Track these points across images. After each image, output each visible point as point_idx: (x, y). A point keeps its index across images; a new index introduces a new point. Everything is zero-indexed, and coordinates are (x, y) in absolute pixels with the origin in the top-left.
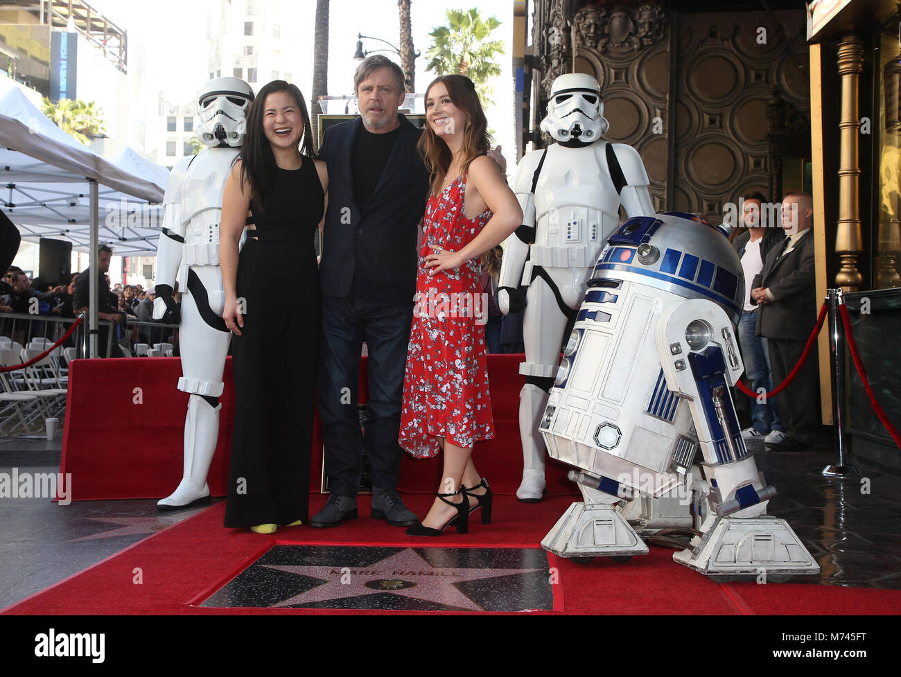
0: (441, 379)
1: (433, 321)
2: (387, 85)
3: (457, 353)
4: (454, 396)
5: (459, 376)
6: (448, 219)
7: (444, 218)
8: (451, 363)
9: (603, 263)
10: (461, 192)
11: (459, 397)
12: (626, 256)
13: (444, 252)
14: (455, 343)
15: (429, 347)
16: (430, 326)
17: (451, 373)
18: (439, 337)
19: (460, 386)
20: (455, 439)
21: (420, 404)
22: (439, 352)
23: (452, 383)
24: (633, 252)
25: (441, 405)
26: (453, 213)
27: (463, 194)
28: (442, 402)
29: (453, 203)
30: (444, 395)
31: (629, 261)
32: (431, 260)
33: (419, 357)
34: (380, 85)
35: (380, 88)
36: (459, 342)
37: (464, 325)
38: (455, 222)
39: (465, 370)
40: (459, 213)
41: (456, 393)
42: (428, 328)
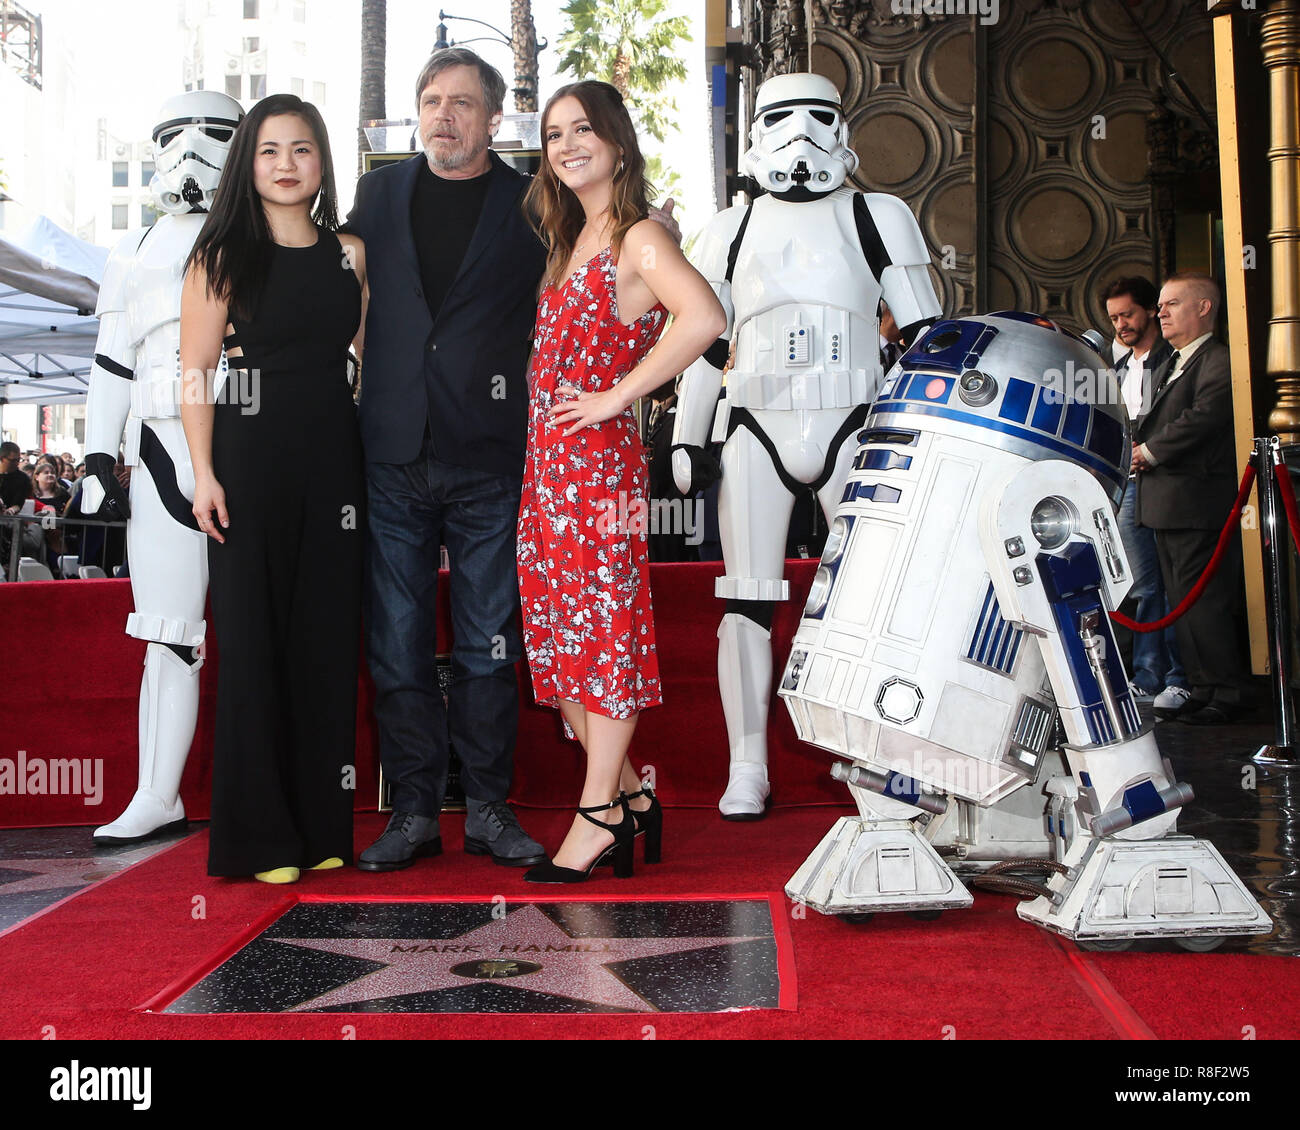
0: (572, 602)
1: (558, 502)
2: (465, 95)
3: (601, 556)
4: (598, 631)
5: (606, 596)
6: (582, 324)
7: (576, 322)
9: (892, 400)
10: (608, 279)
11: (608, 631)
12: (936, 388)
15: (551, 546)
16: (553, 510)
17: (592, 590)
18: (568, 528)
19: (610, 611)
20: (603, 705)
21: (531, 648)
22: (570, 556)
23: (595, 608)
24: (949, 382)
25: (573, 647)
26: (591, 314)
27: (612, 284)
28: (574, 642)
29: (591, 297)
30: (578, 629)
31: (943, 399)
33: (534, 564)
34: (454, 93)
35: (454, 100)
39: (614, 585)
41: (604, 625)
42: (550, 513)
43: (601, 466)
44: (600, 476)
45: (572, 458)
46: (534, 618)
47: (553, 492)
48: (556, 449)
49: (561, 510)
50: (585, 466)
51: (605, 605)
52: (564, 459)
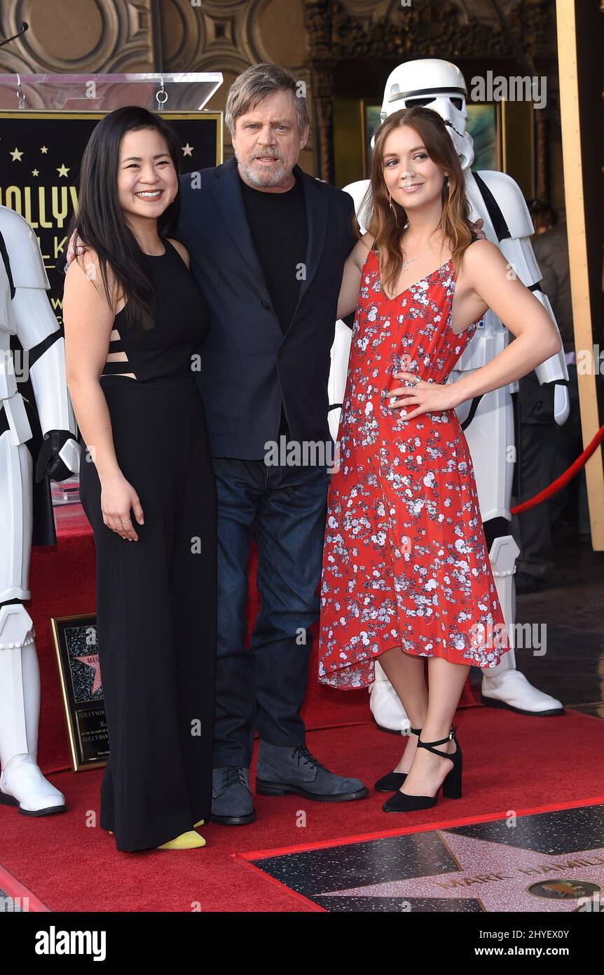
0: (423, 571)
1: (415, 488)
2: (284, 121)
3: (458, 531)
4: (457, 593)
5: (463, 564)
6: (427, 334)
7: (422, 332)
8: (450, 546)
10: (449, 293)
11: (466, 594)
13: (421, 384)
14: (454, 517)
15: (406, 525)
16: (410, 495)
17: (450, 560)
18: (424, 510)
19: (467, 578)
21: (372, 609)
22: (423, 533)
23: (454, 575)
25: (425, 610)
26: (435, 325)
27: (451, 297)
28: (426, 605)
29: (436, 309)
30: (429, 595)
32: (399, 397)
34: (275, 119)
35: (274, 125)
36: (459, 514)
37: (464, 488)
38: (438, 339)
39: (473, 555)
40: (444, 327)
41: (462, 589)
42: (407, 498)
43: (454, 454)
44: (454, 463)
45: (429, 450)
46: (374, 583)
47: (411, 480)
48: (413, 443)
49: (418, 495)
50: (440, 455)
51: (463, 572)
52: (421, 451)
